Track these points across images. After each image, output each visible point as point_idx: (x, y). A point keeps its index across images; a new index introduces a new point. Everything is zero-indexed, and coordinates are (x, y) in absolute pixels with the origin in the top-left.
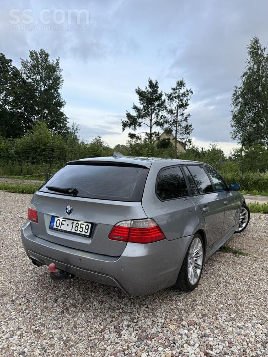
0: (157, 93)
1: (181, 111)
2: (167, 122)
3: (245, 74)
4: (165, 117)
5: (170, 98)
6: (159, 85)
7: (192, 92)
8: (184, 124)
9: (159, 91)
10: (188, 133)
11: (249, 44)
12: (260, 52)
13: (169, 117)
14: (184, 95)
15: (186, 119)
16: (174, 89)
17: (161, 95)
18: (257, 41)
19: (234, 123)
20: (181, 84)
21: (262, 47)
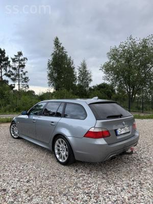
0: (4, 56)
1: (21, 69)
2: (13, 74)
3: (53, 54)
4: (11, 72)
5: (14, 60)
6: (6, 52)
7: (27, 59)
8: (24, 77)
9: (6, 56)
10: (26, 82)
11: (54, 39)
12: (59, 45)
13: (14, 72)
14: (22, 60)
15: (24, 74)
16: (16, 56)
17: (8, 58)
18: (57, 39)
19: (49, 78)
20: (20, 54)
21: (60, 42)
